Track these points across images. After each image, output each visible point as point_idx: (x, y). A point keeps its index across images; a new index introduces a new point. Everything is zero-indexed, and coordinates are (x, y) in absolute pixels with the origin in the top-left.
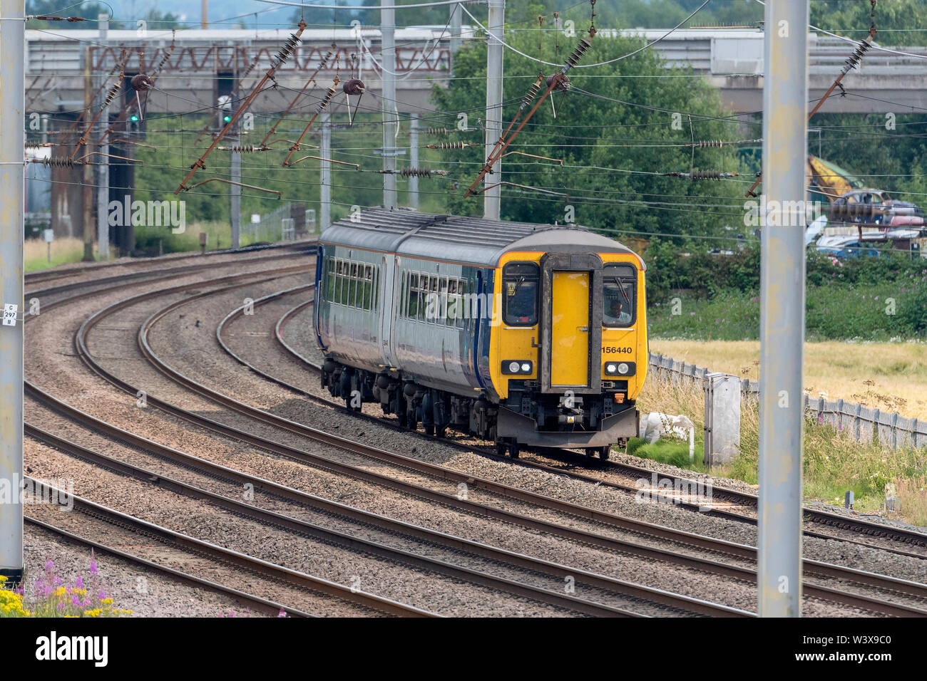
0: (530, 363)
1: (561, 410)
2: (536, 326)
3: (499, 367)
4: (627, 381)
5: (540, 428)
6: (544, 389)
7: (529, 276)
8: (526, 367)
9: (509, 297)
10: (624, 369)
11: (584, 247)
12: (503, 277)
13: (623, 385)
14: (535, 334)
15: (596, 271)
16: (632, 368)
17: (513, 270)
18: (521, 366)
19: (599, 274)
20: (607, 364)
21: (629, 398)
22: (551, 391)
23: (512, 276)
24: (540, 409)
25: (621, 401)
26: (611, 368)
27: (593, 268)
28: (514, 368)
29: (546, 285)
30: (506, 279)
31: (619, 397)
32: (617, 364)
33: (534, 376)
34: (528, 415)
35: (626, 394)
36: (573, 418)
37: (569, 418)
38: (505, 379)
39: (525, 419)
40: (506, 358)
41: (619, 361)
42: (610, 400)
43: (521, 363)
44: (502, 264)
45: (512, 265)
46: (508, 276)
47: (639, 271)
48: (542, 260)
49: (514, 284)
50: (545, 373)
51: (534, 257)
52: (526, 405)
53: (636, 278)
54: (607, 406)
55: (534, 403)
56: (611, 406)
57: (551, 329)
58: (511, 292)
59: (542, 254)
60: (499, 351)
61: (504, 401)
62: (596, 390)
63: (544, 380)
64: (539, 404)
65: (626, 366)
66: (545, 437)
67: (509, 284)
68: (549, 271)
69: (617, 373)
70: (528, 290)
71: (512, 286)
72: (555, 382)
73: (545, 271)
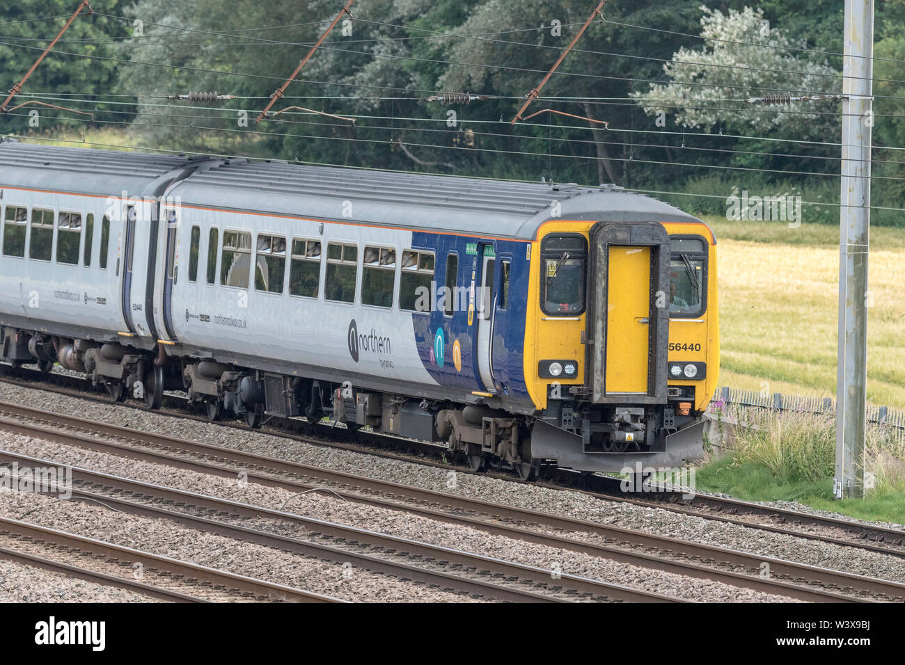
0: (575, 363)
1: (617, 425)
2: (583, 316)
3: (536, 369)
4: (694, 387)
5: (588, 448)
6: (597, 398)
7: (574, 253)
8: (570, 369)
9: (549, 278)
10: (691, 371)
11: (642, 214)
12: (542, 252)
13: (689, 391)
14: (582, 326)
15: (662, 246)
16: (702, 369)
17: (554, 245)
18: (563, 367)
19: (665, 251)
20: (671, 365)
21: (696, 409)
22: (605, 401)
23: (553, 252)
24: (585, 422)
25: (686, 412)
26: (676, 370)
27: (658, 242)
28: (555, 370)
29: (600, 264)
30: (545, 256)
31: (685, 407)
32: (683, 365)
33: (580, 380)
34: (572, 430)
35: (693, 403)
36: (632, 435)
37: (627, 435)
38: (543, 384)
39: (567, 435)
40: (545, 357)
41: (684, 360)
42: (672, 411)
43: (563, 363)
44: (540, 236)
45: (551, 238)
46: (548, 252)
47: (710, 246)
48: (594, 232)
49: (555, 263)
50: (597, 377)
51: (582, 227)
52: (567, 418)
53: (706, 254)
54: (669, 419)
55: (575, 415)
56: (673, 418)
57: (606, 320)
58: (552, 272)
59: (591, 224)
60: (536, 349)
61: (539, 413)
62: (661, 398)
63: (597, 386)
64: (583, 416)
65: (694, 367)
66: (593, 459)
67: (549, 262)
68: (604, 246)
69: (682, 377)
70: (572, 270)
71: (552, 264)
72: (611, 389)
73: (600, 246)
